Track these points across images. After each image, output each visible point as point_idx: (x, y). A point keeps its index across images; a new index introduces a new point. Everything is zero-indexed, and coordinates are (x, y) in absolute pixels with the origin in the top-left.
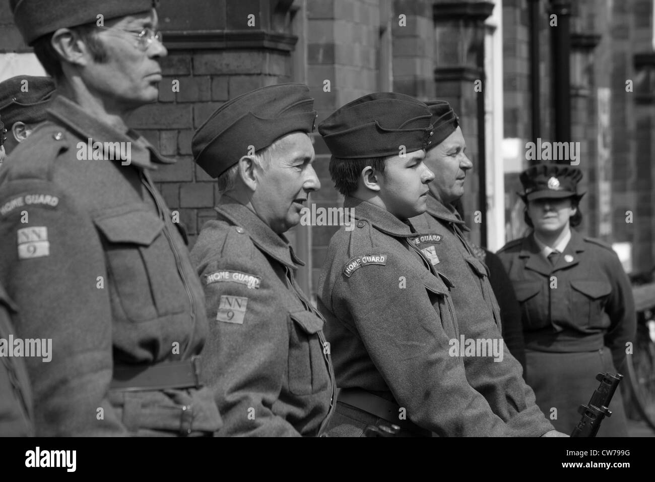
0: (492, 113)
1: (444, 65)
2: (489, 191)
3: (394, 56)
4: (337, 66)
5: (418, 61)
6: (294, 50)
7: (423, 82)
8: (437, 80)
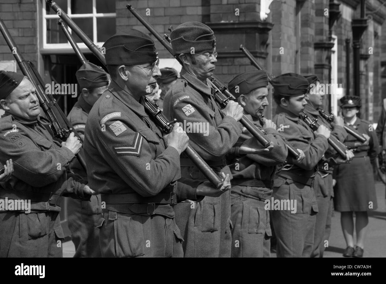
0: (334, 79)
1: (317, 63)
2: (332, 105)
3: (301, 60)
4: (282, 63)
5: (309, 62)
6: (267, 57)
7: (310, 69)
8: (315, 68)
